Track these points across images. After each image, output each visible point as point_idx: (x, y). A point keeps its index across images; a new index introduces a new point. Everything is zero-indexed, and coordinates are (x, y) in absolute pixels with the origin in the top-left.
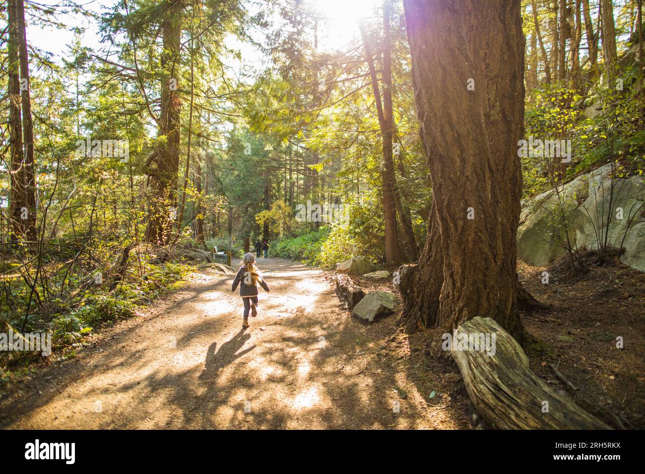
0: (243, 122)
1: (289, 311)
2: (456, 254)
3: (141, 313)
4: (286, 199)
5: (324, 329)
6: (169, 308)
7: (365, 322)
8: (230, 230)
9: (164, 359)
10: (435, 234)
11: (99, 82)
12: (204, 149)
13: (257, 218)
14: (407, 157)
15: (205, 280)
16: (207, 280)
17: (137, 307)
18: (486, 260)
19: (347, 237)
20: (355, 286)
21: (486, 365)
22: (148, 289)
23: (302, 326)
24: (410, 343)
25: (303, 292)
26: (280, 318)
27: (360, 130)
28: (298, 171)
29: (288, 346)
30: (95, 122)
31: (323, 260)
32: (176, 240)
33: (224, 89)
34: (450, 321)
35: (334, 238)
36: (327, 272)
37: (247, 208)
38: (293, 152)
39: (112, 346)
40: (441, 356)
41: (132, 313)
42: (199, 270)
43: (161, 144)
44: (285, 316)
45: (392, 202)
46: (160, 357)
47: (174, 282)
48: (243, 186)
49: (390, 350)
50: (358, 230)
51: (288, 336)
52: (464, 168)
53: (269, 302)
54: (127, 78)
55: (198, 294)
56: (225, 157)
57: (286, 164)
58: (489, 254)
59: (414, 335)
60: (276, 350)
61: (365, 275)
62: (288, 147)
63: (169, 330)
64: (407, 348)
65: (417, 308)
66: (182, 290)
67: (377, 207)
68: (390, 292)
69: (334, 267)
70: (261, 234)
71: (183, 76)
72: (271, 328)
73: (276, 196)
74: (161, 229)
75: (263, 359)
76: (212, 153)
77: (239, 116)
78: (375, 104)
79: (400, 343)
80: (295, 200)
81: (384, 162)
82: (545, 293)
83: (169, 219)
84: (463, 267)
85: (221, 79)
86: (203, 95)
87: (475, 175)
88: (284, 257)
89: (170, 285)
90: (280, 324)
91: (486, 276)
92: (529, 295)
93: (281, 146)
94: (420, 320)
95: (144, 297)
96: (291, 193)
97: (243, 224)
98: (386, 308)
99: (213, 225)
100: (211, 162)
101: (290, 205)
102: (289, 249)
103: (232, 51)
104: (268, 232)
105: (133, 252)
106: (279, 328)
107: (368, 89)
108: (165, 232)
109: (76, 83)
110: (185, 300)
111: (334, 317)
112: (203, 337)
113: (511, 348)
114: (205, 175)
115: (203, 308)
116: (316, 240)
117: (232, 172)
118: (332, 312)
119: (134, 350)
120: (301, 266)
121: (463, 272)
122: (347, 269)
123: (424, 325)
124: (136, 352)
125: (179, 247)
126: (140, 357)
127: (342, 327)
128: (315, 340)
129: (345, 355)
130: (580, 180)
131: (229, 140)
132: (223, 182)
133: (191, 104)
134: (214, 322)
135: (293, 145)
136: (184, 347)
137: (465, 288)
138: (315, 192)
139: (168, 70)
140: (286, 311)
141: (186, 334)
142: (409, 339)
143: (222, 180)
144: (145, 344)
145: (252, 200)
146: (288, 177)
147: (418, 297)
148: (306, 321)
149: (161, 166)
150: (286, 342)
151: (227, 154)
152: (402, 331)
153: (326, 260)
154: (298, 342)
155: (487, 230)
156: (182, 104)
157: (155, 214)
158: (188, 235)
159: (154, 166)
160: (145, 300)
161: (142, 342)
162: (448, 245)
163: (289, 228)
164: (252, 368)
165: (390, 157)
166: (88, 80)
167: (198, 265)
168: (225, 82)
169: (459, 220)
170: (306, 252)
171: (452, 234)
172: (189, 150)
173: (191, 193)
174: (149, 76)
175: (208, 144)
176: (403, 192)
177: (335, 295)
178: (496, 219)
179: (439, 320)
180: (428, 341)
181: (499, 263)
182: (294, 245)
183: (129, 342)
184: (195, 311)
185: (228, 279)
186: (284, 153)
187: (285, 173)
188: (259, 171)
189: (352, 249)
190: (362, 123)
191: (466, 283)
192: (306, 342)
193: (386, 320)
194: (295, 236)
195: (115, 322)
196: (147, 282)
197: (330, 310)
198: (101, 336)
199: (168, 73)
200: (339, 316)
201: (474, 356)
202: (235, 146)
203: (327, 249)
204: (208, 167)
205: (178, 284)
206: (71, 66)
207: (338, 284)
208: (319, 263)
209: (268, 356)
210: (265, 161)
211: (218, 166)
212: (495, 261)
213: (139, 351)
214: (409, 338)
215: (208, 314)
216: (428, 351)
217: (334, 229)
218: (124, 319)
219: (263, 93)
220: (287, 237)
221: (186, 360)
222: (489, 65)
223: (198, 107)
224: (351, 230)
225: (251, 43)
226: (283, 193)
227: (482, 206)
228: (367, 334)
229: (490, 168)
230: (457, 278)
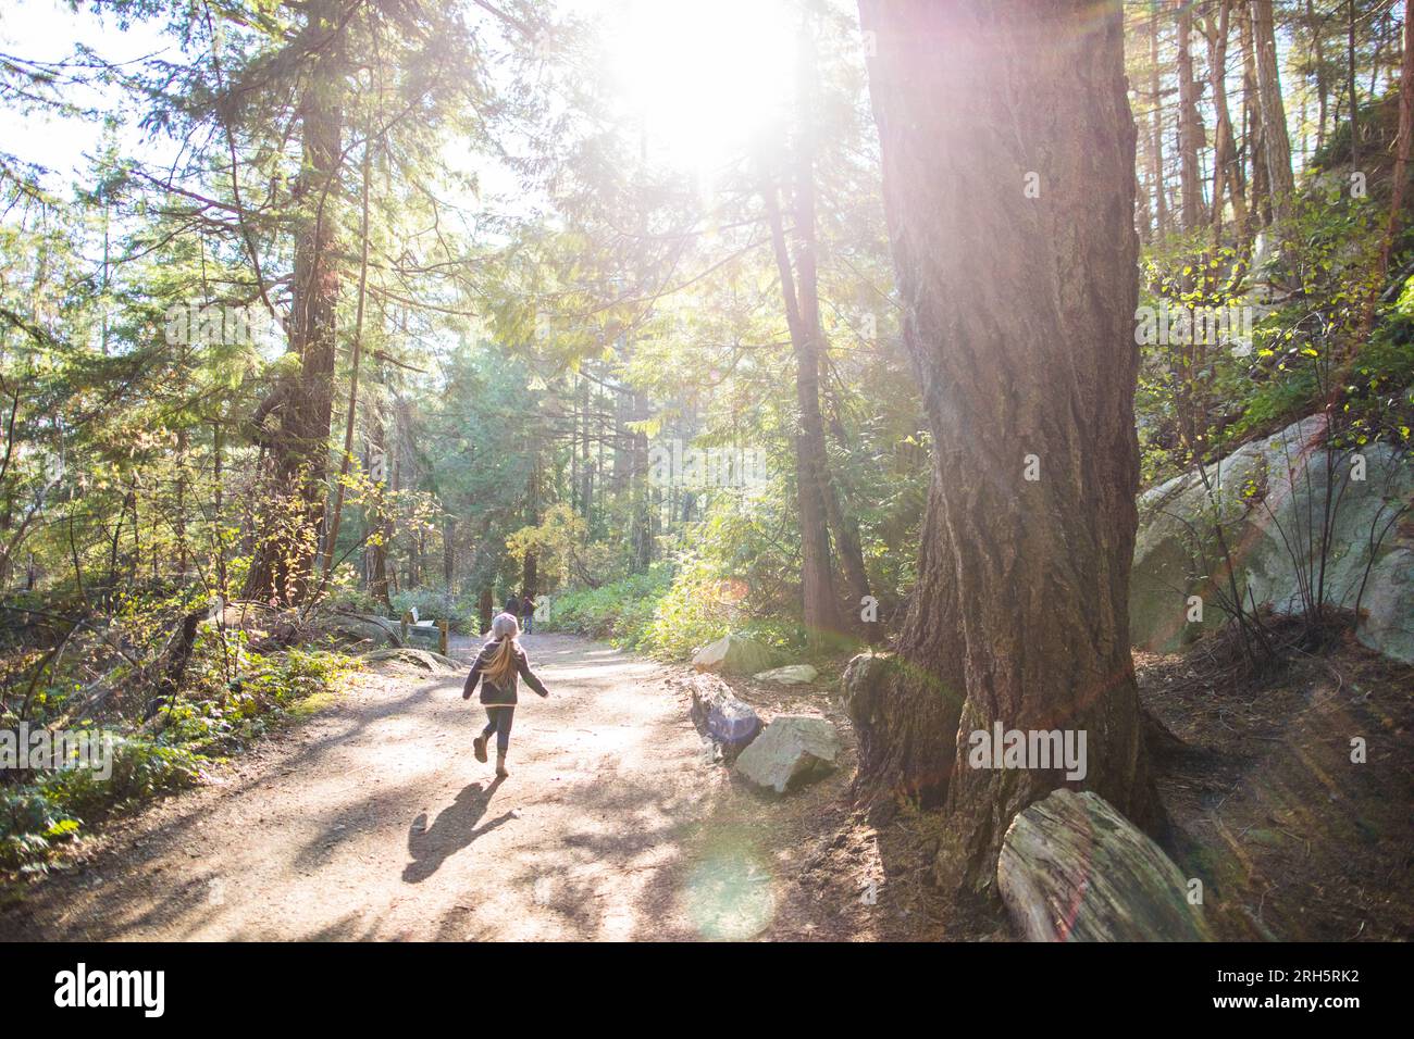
0: (479, 330)
1: (582, 765)
2: (999, 629)
3: (215, 777)
4: (574, 503)
5: (665, 812)
6: (288, 763)
7: (766, 794)
8: (448, 571)
9: (261, 903)
10: (936, 580)
11: (154, 237)
12: (391, 389)
13: (509, 544)
14: (851, 404)
15: (382, 689)
16: (387, 688)
17: (204, 759)
18: (1074, 643)
19: (716, 587)
20: (740, 705)
21: (1098, 924)
22: (239, 715)
23: (613, 805)
24: (883, 852)
25: (614, 717)
26: (559, 784)
27: (742, 342)
28: (602, 439)
29: (578, 859)
30: (140, 324)
31: (659, 640)
32: (318, 595)
33: (439, 254)
34: (986, 798)
35: (684, 590)
36: (668, 668)
37: (487, 522)
38: (591, 398)
39: (127, 868)
40: (965, 886)
41: (192, 778)
42: (369, 665)
43: (288, 373)
44: (573, 778)
45: (820, 507)
46: (251, 896)
47: (306, 695)
48: (480, 472)
49: (833, 870)
50: (737, 571)
51: (579, 832)
52: (1015, 417)
53: (533, 744)
54: (219, 228)
55: (363, 725)
56: (439, 406)
57: (576, 423)
58: (1082, 629)
59: (891, 830)
60: (549, 872)
61: (760, 676)
62: (581, 387)
63: (280, 821)
64: (876, 864)
65: (894, 762)
66: (326, 716)
67: (785, 517)
68: (820, 717)
69: (685, 657)
70: (518, 579)
71: (344, 223)
72: (537, 810)
73: (553, 494)
74: (284, 570)
75: (515, 897)
76: (409, 398)
77: (471, 314)
78: (780, 285)
79: (858, 851)
80: (596, 505)
81: (799, 416)
82: (1190, 718)
83: (302, 547)
84: (1018, 660)
85: (433, 234)
86: (389, 265)
87: (1041, 432)
88: (568, 632)
89: (295, 703)
90: (558, 801)
91: (1074, 684)
92: (1159, 724)
93: (566, 385)
94: (905, 791)
95: (227, 735)
96: (587, 486)
97: (479, 558)
98: (816, 759)
99: (412, 559)
100: (407, 417)
101: (583, 515)
102: (582, 615)
103: (458, 175)
104: (534, 575)
105: (209, 624)
106: (556, 810)
107: (763, 251)
108: (292, 577)
109: (102, 238)
110: (330, 740)
111: (689, 780)
112: (366, 838)
113: (1159, 877)
114: (394, 448)
115: (373, 761)
116: (642, 594)
117: (454, 440)
118: (686, 768)
119: (183, 877)
120: (609, 652)
121: (1017, 675)
122: (717, 663)
123: (915, 803)
124: (190, 884)
125: (323, 609)
126: (198, 898)
127: (709, 806)
128: (644, 842)
129: (721, 883)
130: (1248, 454)
131: (448, 370)
132: (434, 464)
133: (363, 285)
134: (398, 796)
135: (592, 383)
136: (317, 865)
137: (1022, 714)
138: (639, 486)
139: (310, 209)
140: (574, 767)
141: (324, 832)
142: (879, 843)
143: (432, 458)
144: (215, 861)
145: (499, 503)
146: (580, 453)
147: (897, 734)
148: (622, 792)
149: (289, 425)
150: (574, 850)
151: (443, 398)
152: (859, 819)
153: (666, 641)
154: (604, 848)
155: (1075, 570)
156: (342, 286)
157: (265, 532)
158: (348, 582)
159: (272, 423)
160: (230, 740)
161: (208, 856)
162: (977, 606)
163: (581, 565)
164: (487, 923)
165: (814, 405)
166: (131, 231)
167: (368, 654)
168: (440, 240)
169: (1006, 546)
170: (621, 621)
171: (988, 579)
172: (354, 388)
173: (355, 486)
174: (268, 223)
175: (400, 376)
176: (844, 483)
177: (691, 724)
178: (1097, 542)
179: (956, 794)
180: (926, 845)
181: (1105, 652)
182: (594, 605)
183: (174, 857)
184: (351, 768)
185: (437, 687)
186: (571, 398)
187: (574, 443)
188: (516, 439)
189: (726, 615)
190: (748, 326)
191: (1026, 702)
192: (621, 849)
193: (816, 790)
194: (595, 585)
195: (146, 803)
196: (237, 697)
197: (679, 763)
198: (102, 841)
199: (311, 214)
200: (702, 779)
201: (1064, 896)
202: (462, 382)
203: (670, 615)
204: (400, 429)
205: (315, 700)
206: (90, 199)
207: (696, 698)
208: (650, 647)
209: (527, 887)
210: (529, 417)
211: (422, 428)
212: (1095, 646)
213: (198, 880)
214: (880, 838)
215: (382, 775)
216: (930, 872)
217: (685, 568)
218: (169, 794)
219: (526, 262)
220: (578, 587)
221: (318, 905)
222: (1058, 180)
223: (380, 295)
224: (724, 571)
225: (499, 158)
226: (569, 487)
227: (1062, 510)
228: (771, 825)
229: (1077, 417)
230: (1003, 689)
